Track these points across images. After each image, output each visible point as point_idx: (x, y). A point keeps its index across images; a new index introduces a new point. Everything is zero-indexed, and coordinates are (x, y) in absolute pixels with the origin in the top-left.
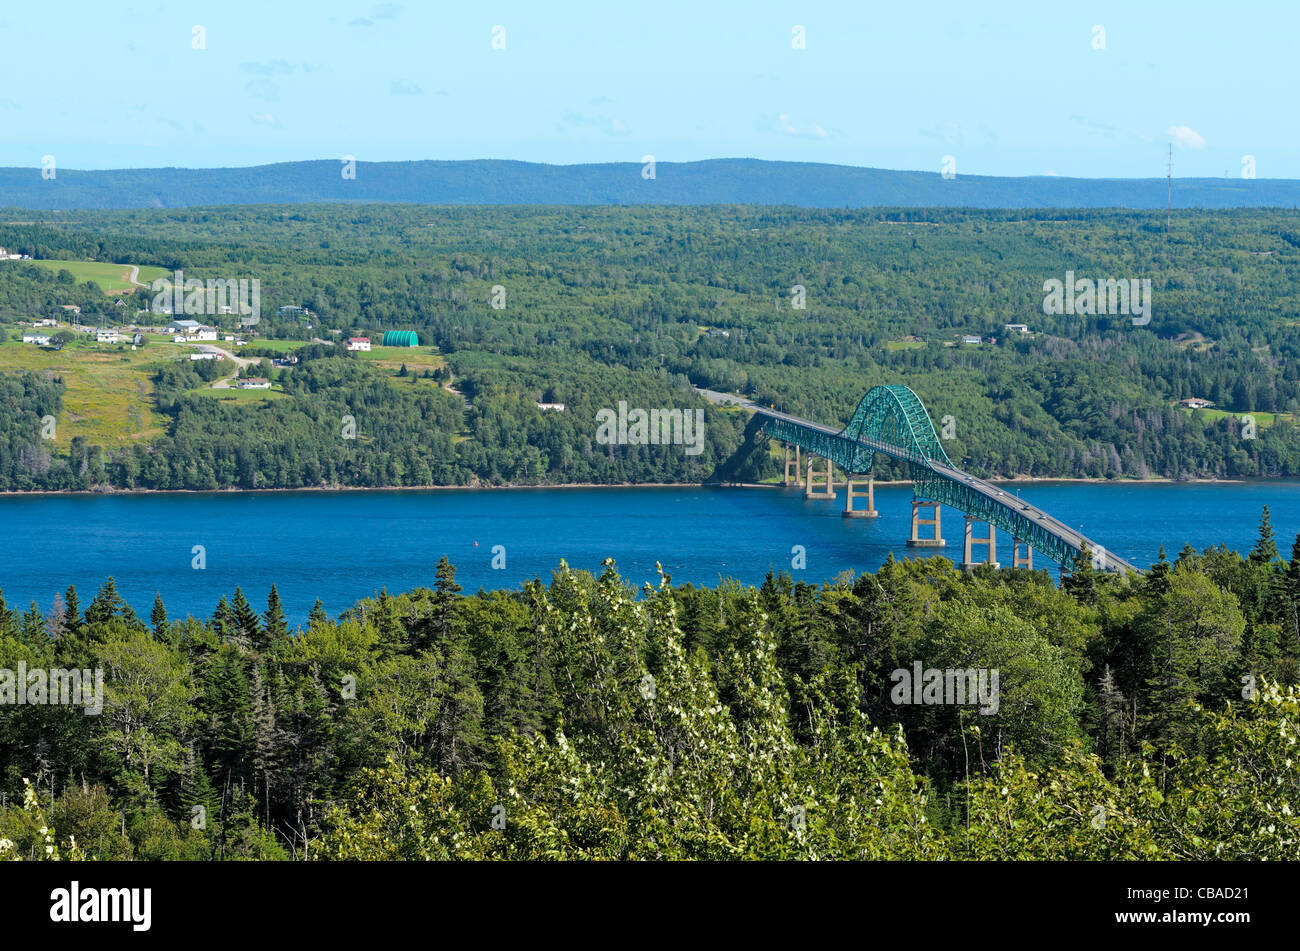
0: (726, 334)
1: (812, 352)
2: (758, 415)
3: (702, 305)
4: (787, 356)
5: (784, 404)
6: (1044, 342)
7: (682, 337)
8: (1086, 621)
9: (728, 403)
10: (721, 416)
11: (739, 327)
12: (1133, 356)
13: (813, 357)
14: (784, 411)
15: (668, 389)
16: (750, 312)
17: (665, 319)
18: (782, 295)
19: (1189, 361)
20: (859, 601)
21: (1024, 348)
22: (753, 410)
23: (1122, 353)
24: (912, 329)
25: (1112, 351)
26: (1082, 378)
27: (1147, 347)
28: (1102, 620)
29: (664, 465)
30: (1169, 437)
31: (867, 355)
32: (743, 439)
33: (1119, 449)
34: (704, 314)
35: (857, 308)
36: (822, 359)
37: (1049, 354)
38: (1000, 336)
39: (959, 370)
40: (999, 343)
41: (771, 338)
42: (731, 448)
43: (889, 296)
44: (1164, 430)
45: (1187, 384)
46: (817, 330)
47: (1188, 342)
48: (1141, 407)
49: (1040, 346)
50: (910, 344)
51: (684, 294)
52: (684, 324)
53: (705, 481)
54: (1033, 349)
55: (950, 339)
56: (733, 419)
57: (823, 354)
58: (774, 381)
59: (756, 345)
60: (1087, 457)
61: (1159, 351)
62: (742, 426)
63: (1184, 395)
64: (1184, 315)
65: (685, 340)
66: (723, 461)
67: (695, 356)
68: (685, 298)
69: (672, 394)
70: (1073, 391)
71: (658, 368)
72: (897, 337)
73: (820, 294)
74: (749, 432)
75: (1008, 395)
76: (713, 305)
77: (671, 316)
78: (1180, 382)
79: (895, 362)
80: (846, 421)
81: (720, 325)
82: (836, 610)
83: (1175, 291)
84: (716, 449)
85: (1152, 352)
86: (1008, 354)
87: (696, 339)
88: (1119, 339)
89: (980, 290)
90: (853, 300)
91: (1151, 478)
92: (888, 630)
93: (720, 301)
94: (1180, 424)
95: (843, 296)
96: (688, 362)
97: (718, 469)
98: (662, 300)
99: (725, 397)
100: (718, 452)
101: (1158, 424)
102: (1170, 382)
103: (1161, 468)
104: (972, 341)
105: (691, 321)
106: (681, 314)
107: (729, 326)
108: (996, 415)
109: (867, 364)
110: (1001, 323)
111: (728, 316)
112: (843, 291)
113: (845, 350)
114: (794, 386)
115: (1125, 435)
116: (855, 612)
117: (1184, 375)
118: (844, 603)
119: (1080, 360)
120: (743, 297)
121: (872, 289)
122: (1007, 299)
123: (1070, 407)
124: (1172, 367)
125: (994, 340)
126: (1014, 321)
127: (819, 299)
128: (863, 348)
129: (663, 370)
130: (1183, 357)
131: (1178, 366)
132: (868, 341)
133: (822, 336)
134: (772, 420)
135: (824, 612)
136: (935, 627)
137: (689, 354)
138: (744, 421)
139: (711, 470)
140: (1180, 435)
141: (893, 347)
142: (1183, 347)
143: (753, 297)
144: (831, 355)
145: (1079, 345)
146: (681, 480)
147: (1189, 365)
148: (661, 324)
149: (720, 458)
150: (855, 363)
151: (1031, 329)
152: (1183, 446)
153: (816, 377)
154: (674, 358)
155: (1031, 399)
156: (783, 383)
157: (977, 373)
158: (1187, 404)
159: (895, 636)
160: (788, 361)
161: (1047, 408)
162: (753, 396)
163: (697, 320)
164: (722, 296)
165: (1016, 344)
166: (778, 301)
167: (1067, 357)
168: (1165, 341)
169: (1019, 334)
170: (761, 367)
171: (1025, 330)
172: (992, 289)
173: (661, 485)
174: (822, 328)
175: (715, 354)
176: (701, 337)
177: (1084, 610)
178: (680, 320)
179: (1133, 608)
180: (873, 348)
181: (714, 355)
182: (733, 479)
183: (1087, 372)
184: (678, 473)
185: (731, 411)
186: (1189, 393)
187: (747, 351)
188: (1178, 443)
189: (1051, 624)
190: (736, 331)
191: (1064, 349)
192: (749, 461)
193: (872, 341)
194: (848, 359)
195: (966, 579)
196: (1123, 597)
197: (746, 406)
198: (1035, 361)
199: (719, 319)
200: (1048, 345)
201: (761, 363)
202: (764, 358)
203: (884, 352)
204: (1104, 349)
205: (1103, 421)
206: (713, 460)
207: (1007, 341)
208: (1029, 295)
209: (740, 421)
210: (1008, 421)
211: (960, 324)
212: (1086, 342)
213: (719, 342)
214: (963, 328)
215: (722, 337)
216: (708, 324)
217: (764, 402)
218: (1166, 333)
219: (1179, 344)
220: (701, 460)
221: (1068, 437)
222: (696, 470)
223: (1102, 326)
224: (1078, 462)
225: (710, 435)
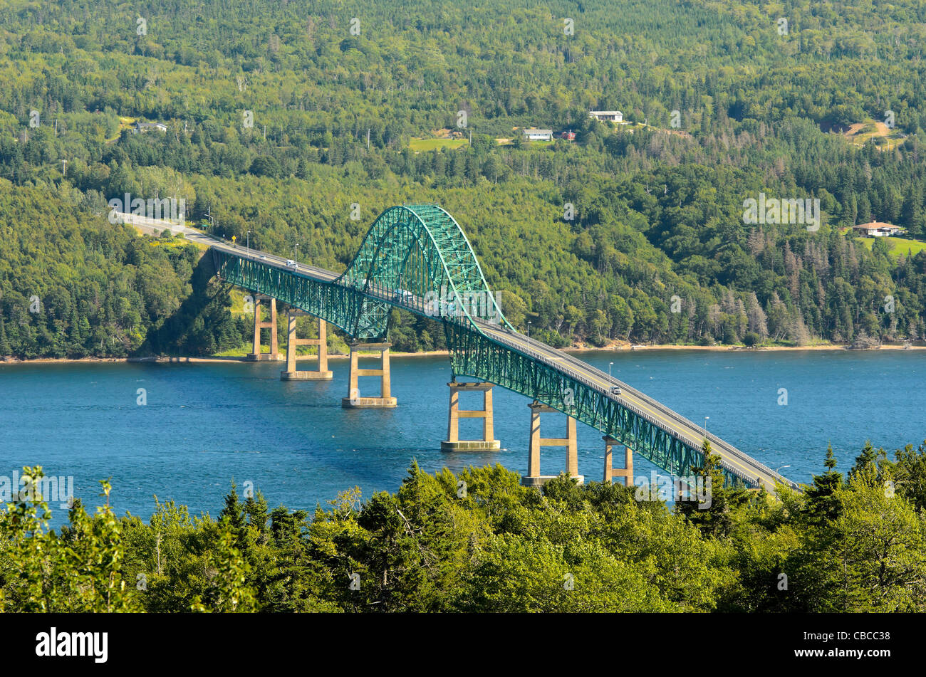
0: (162, 128)
1: (295, 155)
2: (212, 253)
3: (126, 84)
4: (256, 162)
5: (252, 236)
6: (648, 137)
7: (93, 132)
8: (715, 563)
9: (165, 234)
10: (155, 255)
11: (182, 117)
12: (784, 158)
13: (294, 163)
14: (253, 246)
15: (74, 213)
16: (197, 96)
17: (68, 105)
18: (247, 69)
19: (868, 165)
20: (367, 536)
21: (617, 147)
22: (204, 244)
23: (767, 154)
24: (447, 119)
25: (751, 151)
26: (706, 192)
27: (804, 144)
28: (741, 562)
29: (68, 331)
30: (840, 280)
31: (379, 159)
32: (189, 289)
33: (764, 300)
34: (128, 97)
35: (362, 88)
36: (308, 166)
37: (656, 155)
38: (580, 129)
39: (520, 181)
40: (580, 139)
41: (231, 133)
42: (172, 303)
43: (411, 68)
44: (832, 270)
45: (866, 199)
46: (301, 122)
47: (866, 137)
48: (795, 235)
49: (642, 142)
50: (443, 142)
51: (97, 69)
52: (98, 115)
53: (131, 354)
54: (630, 147)
55: (504, 134)
56: (174, 259)
57: (311, 158)
58: (236, 199)
59: (208, 145)
60: (715, 313)
61: (822, 150)
62: (187, 268)
63: (860, 218)
64: (860, 97)
65: (100, 138)
66: (160, 323)
67: (114, 162)
68: (97, 74)
69: (79, 220)
70: (693, 212)
71: (57, 181)
72: (425, 130)
73: (306, 67)
74: (199, 278)
75: (593, 218)
76: (141, 84)
77: (77, 102)
78: (855, 197)
79: (422, 169)
80: (347, 261)
81: (152, 115)
82: (331, 549)
83: (846, 59)
84: (148, 306)
85: (812, 151)
86: (593, 157)
87: (116, 136)
88: (763, 131)
89: (549, 59)
90: (357, 74)
91: (811, 343)
92: (413, 578)
93: (152, 77)
94: (855, 261)
95: (340, 69)
96: (104, 171)
97: (151, 335)
98: (64, 78)
99: (160, 224)
100: (151, 314)
101: (822, 261)
102: (839, 197)
103: (826, 329)
104: (538, 136)
105: (108, 108)
106: (92, 98)
107: (167, 117)
108: (576, 249)
109: (379, 173)
110: (581, 109)
111: (166, 100)
112: (342, 62)
113: (345, 152)
114: (266, 208)
115: (772, 278)
116: (362, 552)
117: (860, 186)
118: (343, 541)
119: (703, 164)
120: (186, 72)
121: (386, 58)
122: (591, 73)
123: (689, 237)
124: (842, 176)
125: (572, 135)
126: (602, 106)
127: (304, 74)
128: (372, 148)
129: (66, 185)
130: (859, 159)
131: (852, 172)
132: (379, 136)
133: (309, 131)
134: (234, 259)
135: (315, 553)
136: (487, 570)
137: (106, 160)
138: (191, 261)
139: (141, 337)
140: (854, 278)
141: (417, 146)
142: (858, 144)
143: (203, 71)
144: (324, 160)
145: (702, 142)
146: (94, 355)
147: (868, 171)
148: (61, 114)
149: (154, 319)
150: (362, 171)
151: (628, 117)
152: (859, 295)
153: (301, 194)
154: (80, 165)
155: (632, 225)
156: (248, 202)
157: (546, 185)
158: (865, 231)
159: (425, 588)
160: (257, 169)
161: (654, 238)
162: (205, 223)
163: (118, 106)
164: (154, 70)
165: (606, 141)
166: (240, 78)
167: (683, 160)
168: (831, 135)
169: (610, 126)
170: (217, 178)
171: (618, 119)
172: (568, 57)
173: (61, 360)
174: (308, 118)
175: (145, 157)
176: (124, 134)
177: (712, 547)
178: (91, 108)
179: (787, 541)
180: (388, 149)
181: (143, 160)
182: (175, 351)
183: (714, 183)
184: (90, 342)
185: (171, 246)
186: (868, 214)
187: (195, 155)
188: (852, 290)
189: (664, 568)
190: (178, 123)
191: (680, 148)
192: (199, 323)
193: (386, 138)
194: (350, 165)
195: (531, 501)
196: (771, 525)
197: (194, 240)
198: (634, 167)
199: (152, 103)
200: (655, 142)
201: (216, 173)
202: (221, 165)
203: (405, 154)
204: (739, 147)
205: (740, 257)
206: (144, 322)
207: (592, 137)
208: (624, 66)
209: (184, 262)
210: (595, 259)
211: (521, 111)
212: (712, 137)
213: (152, 141)
214: (525, 117)
215: (153, 133)
216: (134, 112)
217: (221, 232)
218: (834, 122)
219: (853, 140)
220: (126, 322)
221: (686, 281)
222: (117, 336)
223: (737, 111)
224: (700, 321)
225: (139, 284)
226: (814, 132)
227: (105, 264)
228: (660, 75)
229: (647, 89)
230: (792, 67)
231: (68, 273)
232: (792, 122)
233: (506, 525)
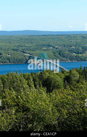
5: (33, 55)
8: (63, 76)
10: (26, 56)
12: (68, 49)
13: (35, 50)
16: (29, 46)
17: (20, 46)
18: (32, 44)
20: (41, 74)
21: (57, 48)
22: (29, 55)
23: (66, 49)
26: (62, 51)
28: (65, 76)
31: (41, 50)
33: (66, 58)
38: (54, 47)
39: (50, 51)
41: (31, 48)
43: (43, 44)
48: (68, 54)
49: (58, 48)
50: (45, 48)
51: (22, 44)
52: (22, 47)
55: (49, 48)
56: (28, 56)
60: (63, 59)
64: (72, 45)
69: (21, 54)
70: (62, 53)
72: (44, 48)
73: (36, 44)
74: (29, 58)
75: (55, 53)
79: (44, 50)
80: (39, 56)
82: (38, 75)
83: (71, 42)
86: (55, 49)
88: (66, 47)
89: (52, 43)
91: (70, 61)
94: (72, 56)
97: (26, 61)
99: (27, 54)
100: (26, 60)
101: (70, 56)
103: (71, 60)
104: (51, 48)
108: (54, 55)
111: (27, 46)
112: (38, 43)
113: (39, 49)
114: (34, 53)
115: (67, 57)
116: (40, 75)
117: (73, 51)
118: (39, 75)
119: (62, 49)
121: (41, 43)
122: (55, 44)
123: (61, 54)
124: (71, 50)
129: (20, 52)
132: (41, 48)
133: (36, 48)
135: (37, 76)
136: (48, 76)
137: (23, 50)
141: (43, 49)
143: (29, 44)
144: (37, 50)
152: (73, 58)
153: (36, 52)
154: (21, 50)
155: (57, 54)
156: (32, 53)
157: (52, 51)
158: (73, 54)
159: (44, 78)
160: (33, 50)
161: (59, 54)
163: (24, 46)
164: (26, 44)
173: (20, 63)
176: (24, 48)
177: (63, 75)
179: (68, 74)
181: (25, 50)
184: (22, 62)
187: (29, 50)
189: (60, 76)
195: (51, 72)
196: (67, 73)
198: (58, 50)
202: (31, 50)
205: (65, 56)
208: (57, 43)
210: (55, 56)
211: (50, 46)
215: (26, 48)
217: (30, 55)
218: (71, 47)
219: (72, 48)
220: (24, 61)
221: (61, 57)
222: (24, 62)
223: (64, 46)
224: (62, 60)
225: (25, 58)
226: (69, 47)
227: (23, 57)
228: (59, 44)
229: (58, 45)
230: (68, 43)
231: (21, 57)
232: (68, 47)
233: (50, 74)
